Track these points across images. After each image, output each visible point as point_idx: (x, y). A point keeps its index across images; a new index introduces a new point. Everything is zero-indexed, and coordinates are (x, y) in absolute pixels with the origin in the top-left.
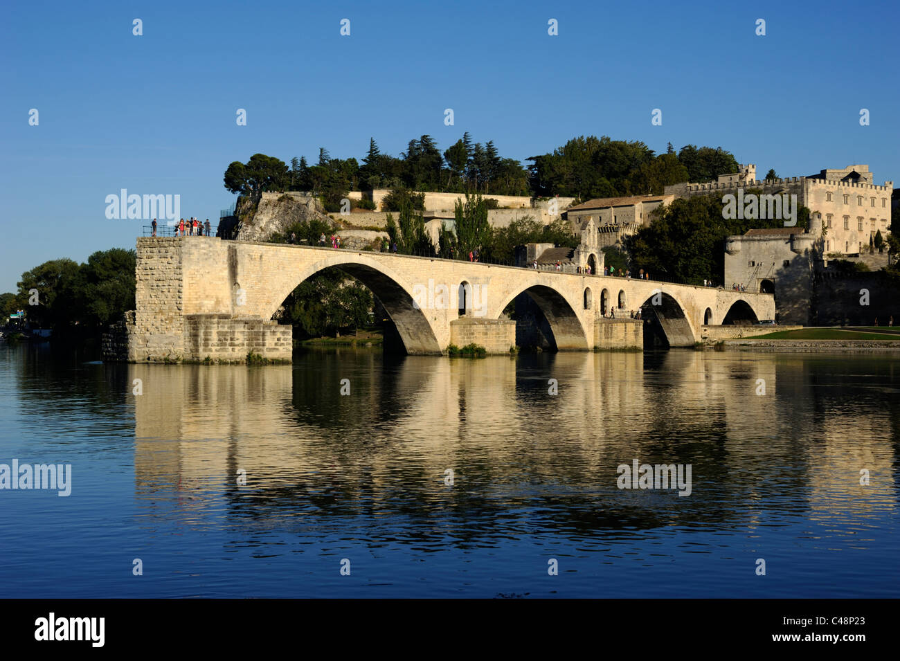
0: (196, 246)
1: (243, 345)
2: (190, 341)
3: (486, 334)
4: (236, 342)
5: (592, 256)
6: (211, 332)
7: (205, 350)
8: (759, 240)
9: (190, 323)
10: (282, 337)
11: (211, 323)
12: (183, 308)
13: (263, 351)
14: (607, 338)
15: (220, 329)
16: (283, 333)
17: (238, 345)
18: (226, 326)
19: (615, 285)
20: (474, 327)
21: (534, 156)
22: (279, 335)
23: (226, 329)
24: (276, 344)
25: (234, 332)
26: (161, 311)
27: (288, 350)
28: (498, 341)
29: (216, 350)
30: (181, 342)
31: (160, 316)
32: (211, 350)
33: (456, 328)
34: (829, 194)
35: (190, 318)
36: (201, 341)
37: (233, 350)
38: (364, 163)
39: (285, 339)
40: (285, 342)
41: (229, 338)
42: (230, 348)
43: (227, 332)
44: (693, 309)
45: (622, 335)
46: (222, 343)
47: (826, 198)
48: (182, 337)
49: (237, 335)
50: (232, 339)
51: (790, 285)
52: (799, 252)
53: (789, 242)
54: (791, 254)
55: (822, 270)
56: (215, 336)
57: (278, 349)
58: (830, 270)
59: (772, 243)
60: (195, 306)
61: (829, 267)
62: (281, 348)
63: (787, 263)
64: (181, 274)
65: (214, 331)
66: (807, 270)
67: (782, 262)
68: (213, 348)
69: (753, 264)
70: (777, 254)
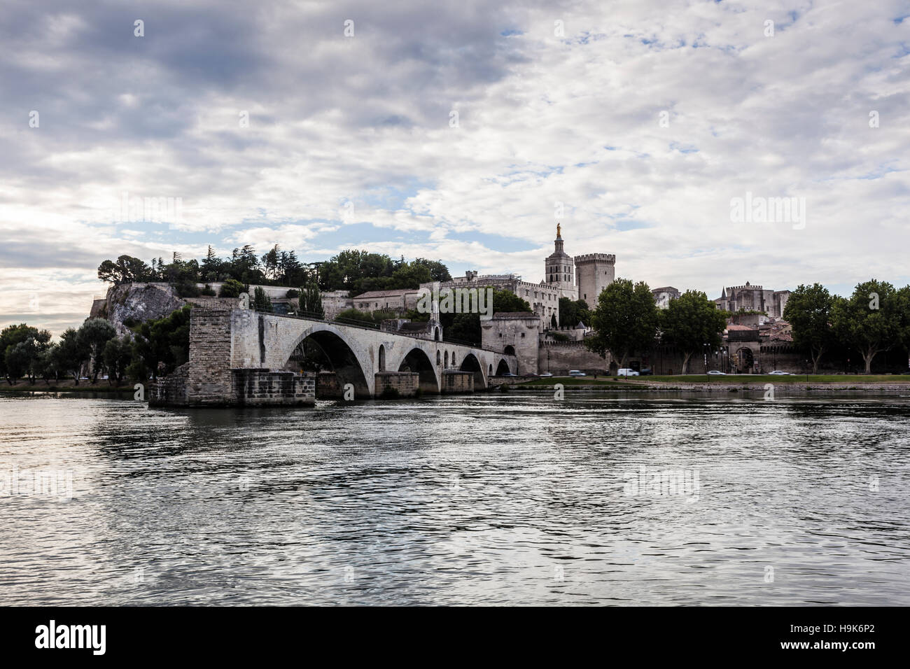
0: (239, 315)
1: (278, 392)
2: (237, 390)
3: (399, 383)
4: (273, 390)
5: (437, 327)
6: (254, 383)
7: (249, 397)
8: (505, 320)
9: (237, 375)
10: (308, 386)
11: (255, 375)
12: (231, 364)
13: (293, 396)
14: (450, 385)
15: (261, 380)
16: (309, 383)
17: (274, 392)
18: (266, 378)
19: (450, 348)
20: (391, 378)
21: (314, 262)
22: (305, 384)
23: (266, 380)
24: (303, 392)
25: (271, 382)
26: (211, 367)
27: (312, 396)
28: (407, 388)
29: (258, 397)
30: (229, 390)
31: (211, 370)
32: (254, 397)
33: (379, 379)
34: (527, 291)
35: (235, 371)
36: (246, 389)
37: (271, 396)
38: (203, 264)
39: (310, 388)
40: (310, 390)
41: (268, 387)
42: (269, 394)
43: (266, 382)
44: (485, 365)
45: (460, 383)
46: (262, 391)
47: (525, 293)
48: (230, 386)
49: (274, 385)
50: (270, 388)
51: (524, 349)
52: (530, 328)
53: (524, 321)
54: (526, 329)
55: (544, 339)
56: (257, 385)
57: (305, 395)
58: (550, 339)
59: (513, 322)
60: (239, 362)
61: (549, 338)
62: (307, 394)
63: (523, 335)
64: (230, 337)
65: (256, 382)
66: (536, 340)
67: (520, 334)
68: (256, 395)
69: (501, 335)
70: (517, 329)
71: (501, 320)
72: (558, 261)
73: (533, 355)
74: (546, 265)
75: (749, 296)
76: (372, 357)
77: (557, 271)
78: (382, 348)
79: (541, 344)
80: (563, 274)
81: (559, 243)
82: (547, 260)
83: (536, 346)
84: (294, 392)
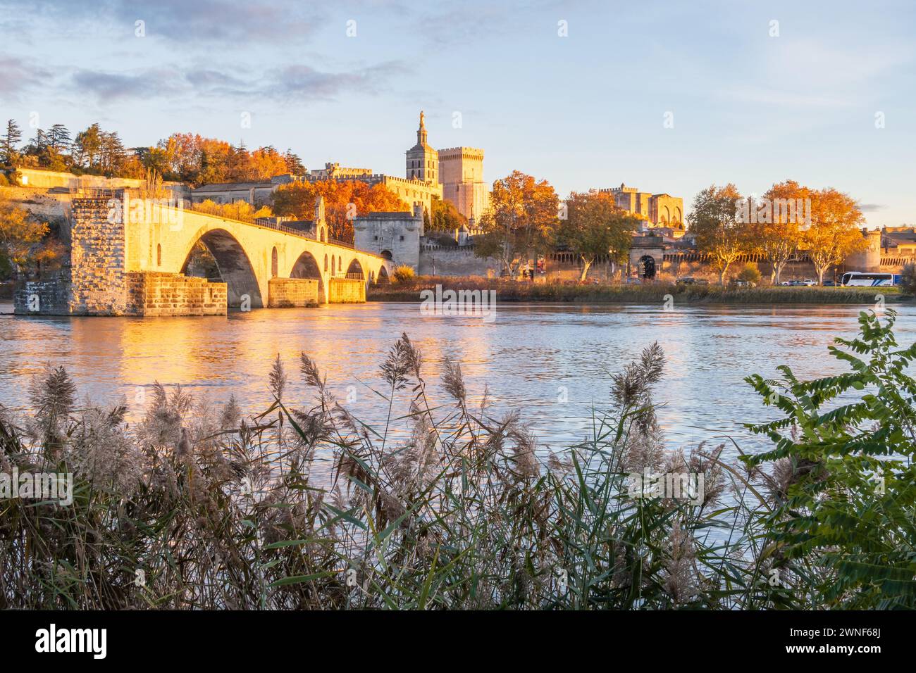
1: (184, 301)
2: (132, 298)
3: (296, 291)
4: (178, 299)
6: (155, 290)
7: (148, 307)
8: (381, 220)
9: (132, 280)
10: (219, 294)
11: (155, 281)
12: (126, 267)
13: (201, 306)
14: (338, 294)
15: (163, 287)
16: (220, 290)
17: (179, 302)
18: (169, 283)
19: (336, 251)
20: (286, 285)
22: (215, 292)
23: (168, 287)
24: (213, 301)
26: (100, 269)
27: (224, 306)
29: (159, 307)
30: (123, 298)
31: (99, 274)
32: (154, 306)
33: (272, 286)
36: (145, 297)
37: (175, 306)
39: (221, 296)
40: (221, 299)
41: (171, 295)
42: (172, 304)
43: (169, 289)
44: (368, 271)
45: (351, 292)
46: (164, 299)
48: (124, 294)
49: (179, 292)
50: (173, 296)
51: (404, 255)
52: (411, 230)
53: (404, 222)
54: (405, 232)
55: (425, 244)
56: (158, 293)
57: (215, 305)
58: (431, 244)
59: (391, 223)
60: (134, 264)
61: (431, 242)
62: (218, 304)
63: (402, 238)
64: (123, 234)
65: (158, 288)
66: (417, 243)
67: (398, 237)
68: (157, 305)
69: (376, 238)
70: (394, 232)
71: (377, 220)
72: (420, 155)
73: (413, 262)
74: (407, 158)
75: (626, 199)
76: (265, 260)
77: (419, 167)
78: (274, 250)
79: (422, 249)
80: (427, 169)
81: (421, 134)
82: (408, 153)
83: (417, 250)
84: (203, 301)
